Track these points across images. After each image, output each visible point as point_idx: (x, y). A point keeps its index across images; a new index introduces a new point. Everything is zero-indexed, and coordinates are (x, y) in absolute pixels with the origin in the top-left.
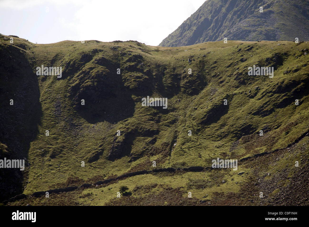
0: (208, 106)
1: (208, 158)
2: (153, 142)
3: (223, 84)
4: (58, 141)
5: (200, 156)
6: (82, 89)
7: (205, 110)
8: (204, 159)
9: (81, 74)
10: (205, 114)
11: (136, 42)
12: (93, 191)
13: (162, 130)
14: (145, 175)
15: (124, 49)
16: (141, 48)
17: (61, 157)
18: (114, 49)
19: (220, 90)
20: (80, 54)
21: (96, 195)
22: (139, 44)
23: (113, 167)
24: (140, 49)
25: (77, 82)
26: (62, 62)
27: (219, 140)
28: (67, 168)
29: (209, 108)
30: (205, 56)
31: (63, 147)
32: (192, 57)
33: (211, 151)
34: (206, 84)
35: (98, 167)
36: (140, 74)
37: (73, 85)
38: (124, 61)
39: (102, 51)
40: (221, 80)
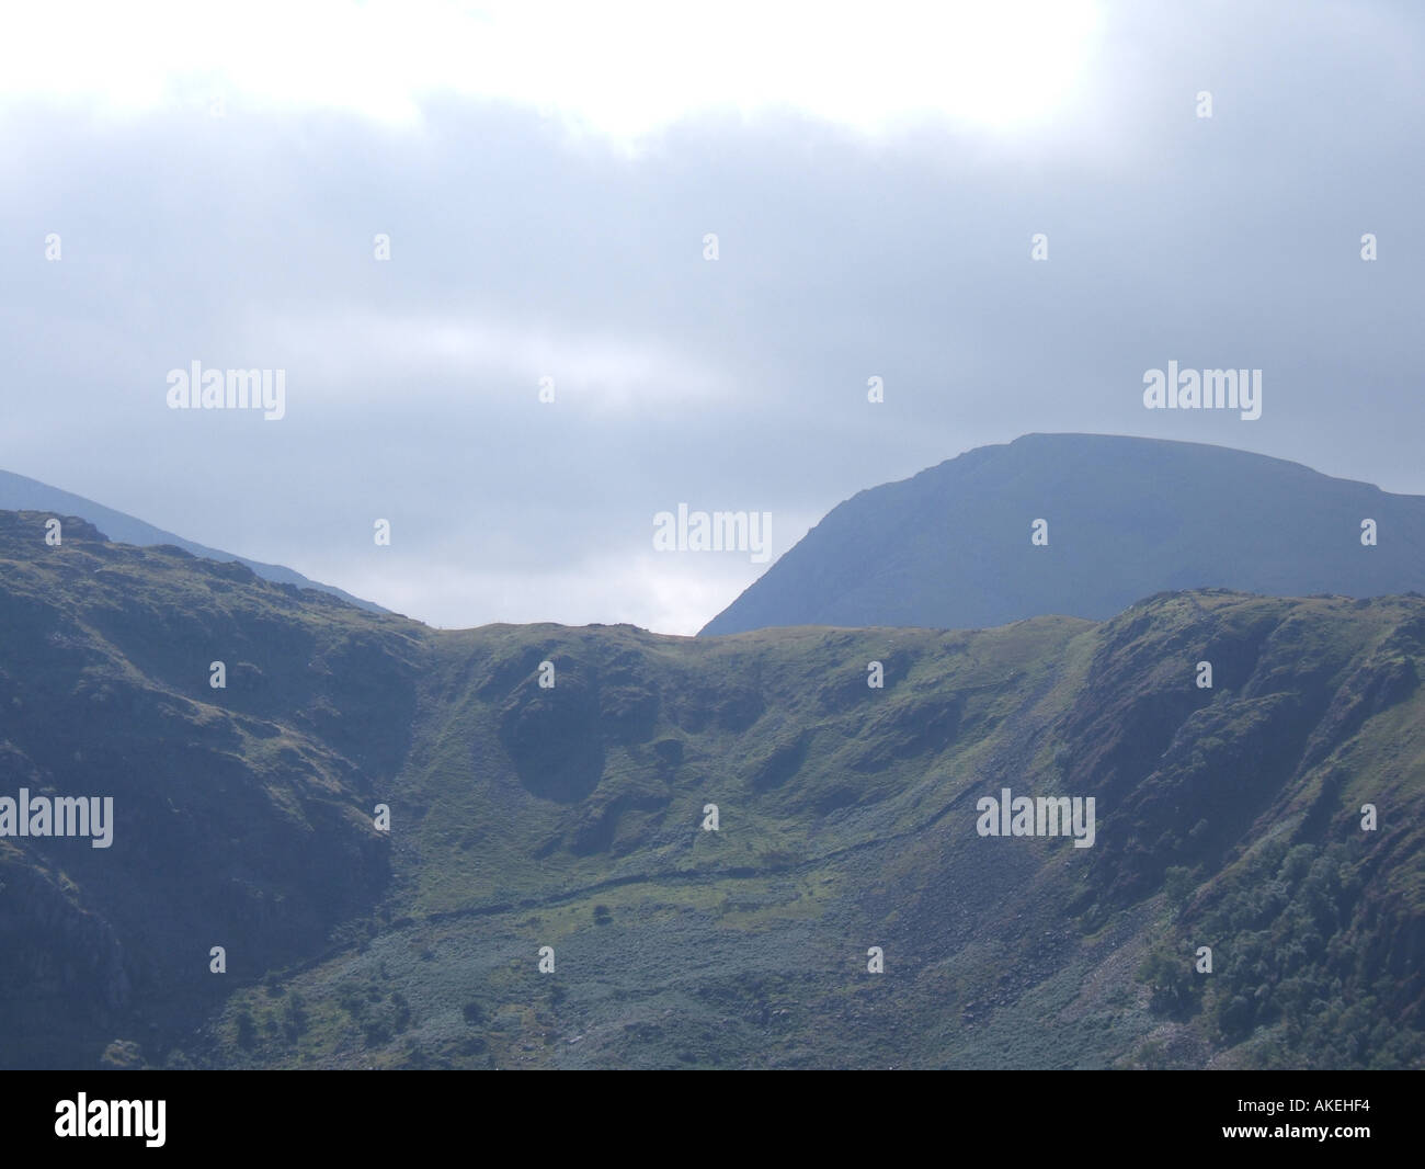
0: (768, 749)
1: (765, 852)
2: (659, 821)
3: (796, 708)
4: (477, 817)
5: (750, 848)
6: (524, 717)
7: (761, 758)
8: (757, 853)
9: (524, 687)
10: (760, 766)
11: (632, 626)
12: (542, 914)
13: (679, 796)
14: (640, 885)
15: (608, 639)
16: (639, 636)
17: (482, 847)
18: (588, 639)
19: (791, 720)
20: (524, 648)
21: (548, 921)
22: (635, 630)
23: (581, 868)
24: (639, 640)
25: (515, 703)
26: (487, 664)
27: (787, 818)
28: (493, 868)
29: (770, 754)
30: (762, 655)
31: (486, 828)
32: (738, 656)
33: (771, 837)
34: (763, 710)
35: (553, 867)
36: (635, 689)
37: (508, 708)
38: (606, 663)
39: (565, 643)
40: (795, 700)
